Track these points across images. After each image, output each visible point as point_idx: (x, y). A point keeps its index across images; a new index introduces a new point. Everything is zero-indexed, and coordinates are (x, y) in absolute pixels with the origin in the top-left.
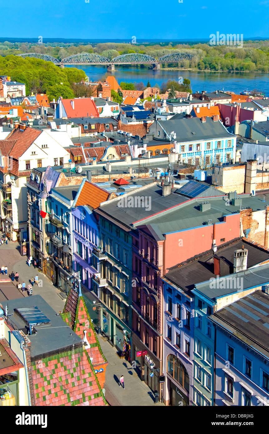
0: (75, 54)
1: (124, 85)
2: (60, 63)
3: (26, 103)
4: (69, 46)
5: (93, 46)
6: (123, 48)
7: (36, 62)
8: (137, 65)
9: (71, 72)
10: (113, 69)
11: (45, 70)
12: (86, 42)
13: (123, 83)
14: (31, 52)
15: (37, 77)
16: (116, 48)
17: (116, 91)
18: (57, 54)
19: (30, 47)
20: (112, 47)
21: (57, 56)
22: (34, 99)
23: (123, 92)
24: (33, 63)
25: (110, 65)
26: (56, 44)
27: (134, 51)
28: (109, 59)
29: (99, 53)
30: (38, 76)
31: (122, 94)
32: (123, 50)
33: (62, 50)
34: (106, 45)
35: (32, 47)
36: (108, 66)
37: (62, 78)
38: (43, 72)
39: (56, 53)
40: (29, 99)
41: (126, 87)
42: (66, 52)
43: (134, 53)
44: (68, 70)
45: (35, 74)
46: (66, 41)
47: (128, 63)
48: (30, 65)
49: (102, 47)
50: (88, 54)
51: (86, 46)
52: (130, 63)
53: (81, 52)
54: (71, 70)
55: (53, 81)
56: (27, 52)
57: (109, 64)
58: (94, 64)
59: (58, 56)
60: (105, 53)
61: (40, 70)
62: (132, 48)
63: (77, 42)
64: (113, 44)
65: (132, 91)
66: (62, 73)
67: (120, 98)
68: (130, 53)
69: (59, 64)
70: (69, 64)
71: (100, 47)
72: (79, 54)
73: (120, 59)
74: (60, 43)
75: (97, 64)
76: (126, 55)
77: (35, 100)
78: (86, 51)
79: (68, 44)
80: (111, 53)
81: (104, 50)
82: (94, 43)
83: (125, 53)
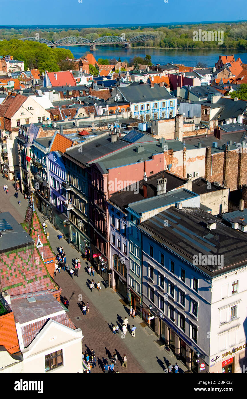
0: (65, 37)
1: (101, 61)
2: (53, 45)
3: (24, 76)
4: (61, 31)
5: (79, 31)
6: (102, 31)
7: (33, 45)
8: (113, 45)
9: (60, 52)
10: (94, 48)
11: (40, 51)
12: (74, 28)
13: (100, 59)
14: (31, 36)
15: (33, 56)
16: (97, 32)
17: (94, 66)
18: (52, 38)
19: (31, 33)
20: (93, 31)
21: (51, 39)
22: (29, 73)
23: (100, 66)
24: (31, 45)
25: (92, 45)
26: (51, 29)
27: (111, 34)
28: (91, 40)
29: (84, 36)
30: (34, 55)
31: (98, 68)
32: (102, 33)
33: (55, 35)
34: (89, 30)
35: (32, 32)
36: (90, 46)
37: (53, 56)
38: (38, 52)
39: (51, 36)
40: (26, 73)
41: (103, 62)
42: (59, 36)
43: (110, 35)
44: (58, 50)
45: (31, 54)
46: (58, 27)
47: (105, 44)
48: (28, 46)
49: (86, 31)
50: (74, 37)
51: (73, 31)
52: (107, 44)
53: (69, 36)
54: (60, 50)
55: (46, 59)
56: (28, 37)
57: (91, 44)
58: (80, 45)
59: (52, 39)
60: (88, 36)
61: (37, 50)
62: (109, 31)
63: (67, 28)
64: (94, 28)
65: (106, 65)
66: (54, 52)
67: (97, 71)
68: (108, 35)
69: (52, 46)
70: (60, 45)
71: (84, 31)
72: (68, 37)
73: (99, 40)
74: (54, 29)
75: (82, 45)
76: (104, 37)
77: (30, 74)
78: (74, 35)
79: (60, 29)
80: (93, 36)
81: (87, 34)
82: (80, 28)
83: (103, 36)
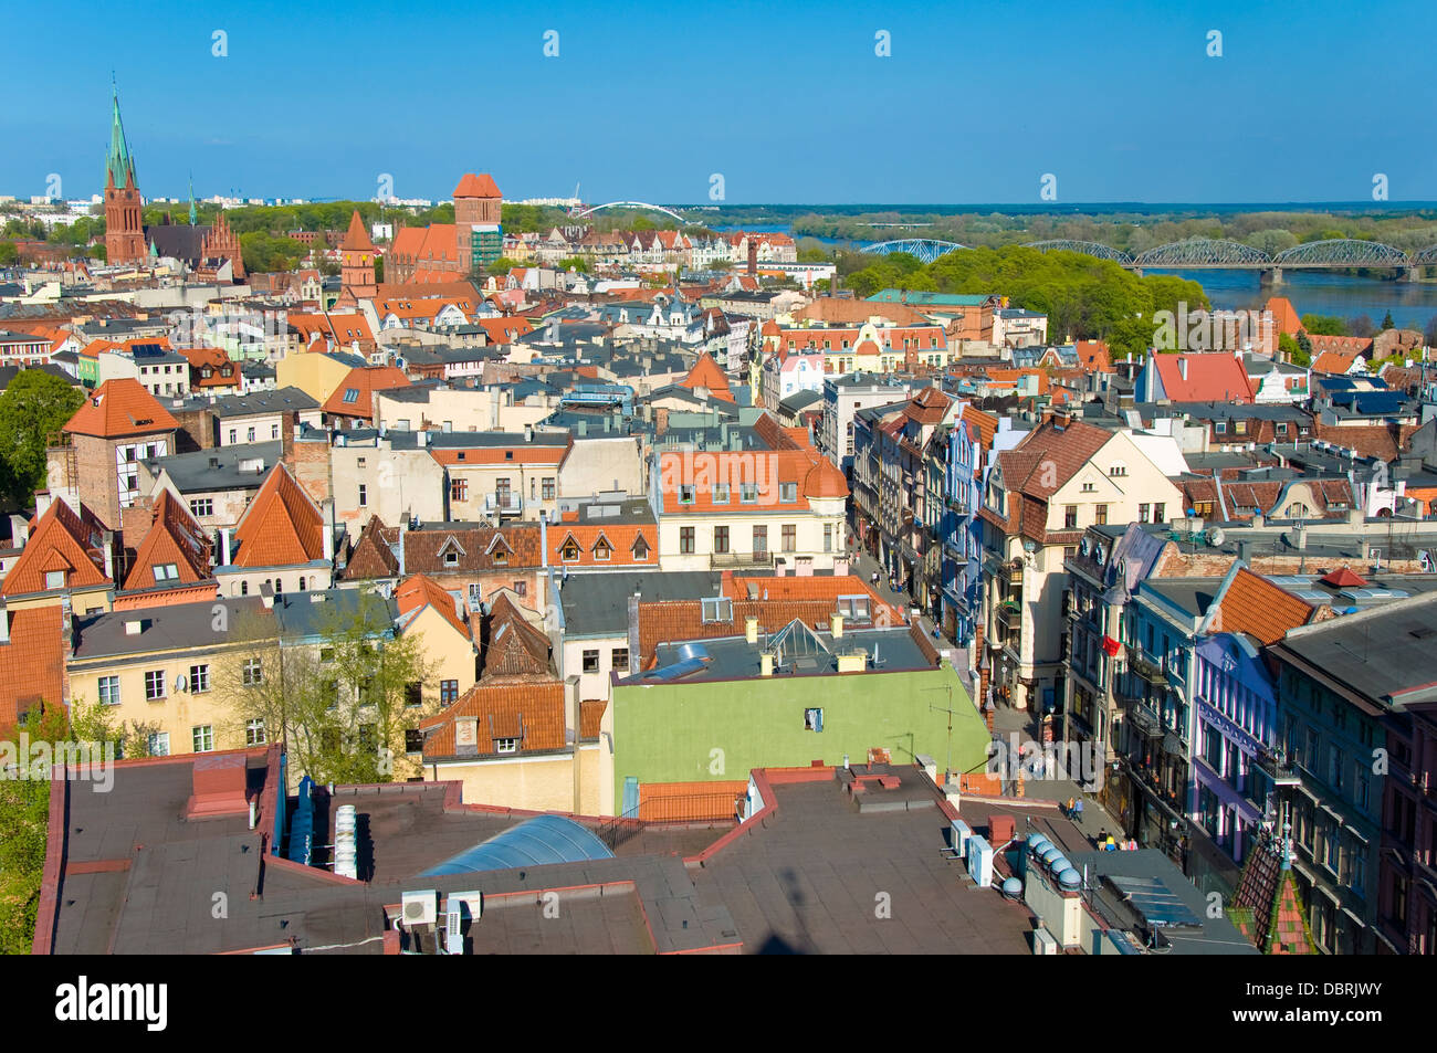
0: (1173, 241)
1: (1313, 322)
2: (1133, 265)
3: (1051, 359)
4: (1156, 221)
5: (1223, 222)
6: (1309, 225)
7: (1074, 262)
8: (1348, 269)
9: (1165, 286)
10: (1278, 279)
11: (1097, 282)
12: (1201, 211)
13: (1314, 316)
14: (1057, 237)
15: (1075, 297)
16: (1289, 225)
17: (1293, 336)
18: (1124, 242)
19: (1055, 226)
20: (1276, 224)
21: (1124, 246)
22: (1071, 351)
23: (1313, 338)
24: (1065, 264)
25: (1270, 269)
26: (1120, 217)
27: (1341, 234)
28: (1269, 255)
29: (1239, 239)
30: (1078, 294)
31: (1308, 344)
32: (1309, 231)
33: (1139, 232)
34: (1259, 218)
35: (1060, 224)
36: (1263, 273)
37: (1139, 301)
38: (1092, 287)
39: (1121, 238)
40: (1059, 351)
41: (1319, 325)
42: (1148, 236)
43: (1339, 236)
44: (1157, 280)
45: (1071, 289)
46: (1146, 210)
47: (1321, 265)
48: (1058, 268)
49: (1249, 223)
50: (1208, 241)
51: (1202, 222)
52: (1327, 265)
53: (1188, 238)
54: (1165, 282)
55: (1118, 308)
56: (1045, 238)
57: (1265, 266)
58: (1225, 266)
59: (1127, 245)
60: (1256, 237)
61: (1085, 280)
62: (1335, 224)
63: (1177, 211)
64: (1280, 214)
65: (1337, 338)
66: (1141, 287)
67: (1302, 355)
68: (1329, 237)
69: (1129, 266)
70: (1156, 266)
71: (1241, 224)
72: (1183, 242)
73: (1296, 251)
74: (1131, 215)
75: (1235, 266)
76: (1317, 243)
77: (1074, 355)
78: (1203, 233)
79: (1152, 217)
80: (1273, 237)
81: (1254, 231)
82: (1224, 211)
83: (1313, 238)
